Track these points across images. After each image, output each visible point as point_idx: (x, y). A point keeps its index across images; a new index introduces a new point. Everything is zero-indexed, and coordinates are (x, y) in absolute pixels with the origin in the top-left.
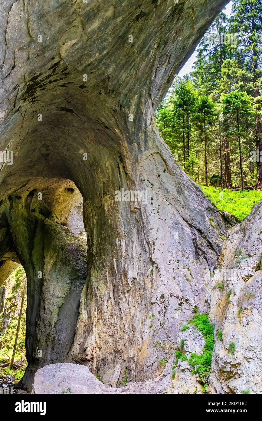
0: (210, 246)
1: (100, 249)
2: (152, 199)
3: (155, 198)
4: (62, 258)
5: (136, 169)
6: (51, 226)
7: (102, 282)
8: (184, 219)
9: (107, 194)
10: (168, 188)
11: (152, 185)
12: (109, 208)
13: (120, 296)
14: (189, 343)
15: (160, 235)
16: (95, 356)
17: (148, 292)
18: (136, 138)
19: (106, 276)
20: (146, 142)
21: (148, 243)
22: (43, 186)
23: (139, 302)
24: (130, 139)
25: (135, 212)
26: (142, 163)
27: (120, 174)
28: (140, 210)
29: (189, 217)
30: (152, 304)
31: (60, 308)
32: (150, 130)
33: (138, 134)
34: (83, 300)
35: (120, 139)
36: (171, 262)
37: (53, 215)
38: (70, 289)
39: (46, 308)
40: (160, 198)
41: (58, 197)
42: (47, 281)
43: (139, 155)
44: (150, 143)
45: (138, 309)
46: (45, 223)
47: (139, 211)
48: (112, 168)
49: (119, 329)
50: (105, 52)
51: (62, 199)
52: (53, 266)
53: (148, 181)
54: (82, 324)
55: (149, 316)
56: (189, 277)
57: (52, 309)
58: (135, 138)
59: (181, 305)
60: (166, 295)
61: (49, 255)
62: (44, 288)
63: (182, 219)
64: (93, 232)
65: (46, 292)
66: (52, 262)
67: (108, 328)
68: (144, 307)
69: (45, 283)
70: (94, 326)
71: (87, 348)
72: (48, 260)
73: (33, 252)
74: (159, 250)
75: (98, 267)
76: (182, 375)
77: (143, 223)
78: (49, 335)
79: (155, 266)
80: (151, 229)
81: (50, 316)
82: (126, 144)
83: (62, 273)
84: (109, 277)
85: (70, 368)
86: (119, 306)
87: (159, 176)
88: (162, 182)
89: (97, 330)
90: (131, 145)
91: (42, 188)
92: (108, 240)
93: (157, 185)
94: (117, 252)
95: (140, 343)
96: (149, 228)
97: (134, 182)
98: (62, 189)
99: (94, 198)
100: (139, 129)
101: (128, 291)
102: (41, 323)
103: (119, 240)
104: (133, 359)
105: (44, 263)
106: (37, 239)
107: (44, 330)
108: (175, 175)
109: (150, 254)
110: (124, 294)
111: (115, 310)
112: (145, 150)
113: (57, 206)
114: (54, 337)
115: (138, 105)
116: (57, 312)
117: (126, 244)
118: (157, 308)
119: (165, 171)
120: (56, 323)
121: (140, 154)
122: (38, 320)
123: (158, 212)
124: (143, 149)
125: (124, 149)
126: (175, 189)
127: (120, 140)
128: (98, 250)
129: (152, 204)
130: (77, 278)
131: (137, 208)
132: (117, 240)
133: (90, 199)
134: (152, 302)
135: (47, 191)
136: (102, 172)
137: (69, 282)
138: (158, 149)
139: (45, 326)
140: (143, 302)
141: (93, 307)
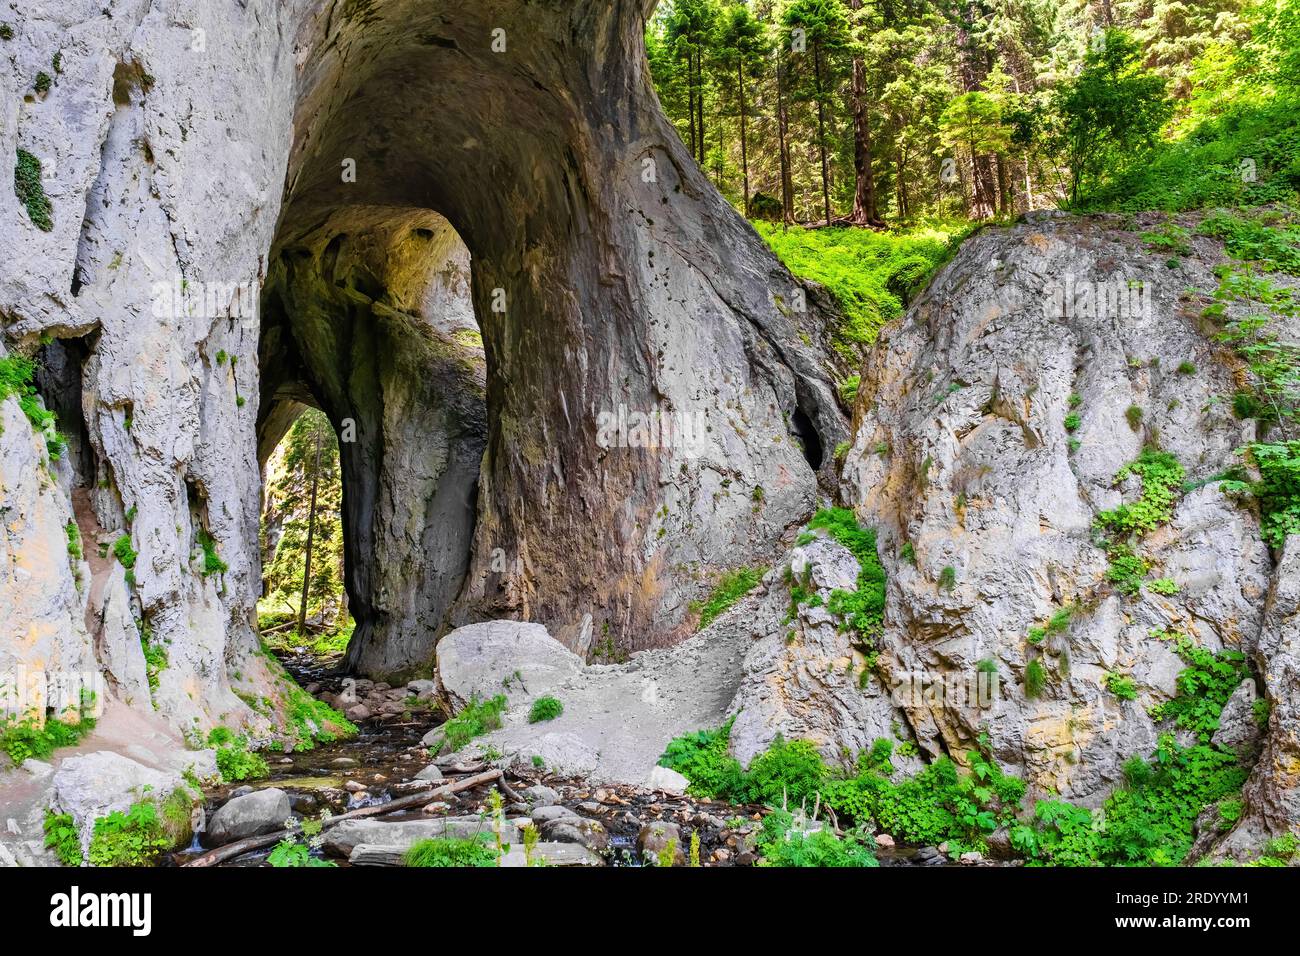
0: (780, 356)
1: (522, 369)
2: (651, 254)
3: (656, 250)
4: (423, 391)
5: (610, 185)
6: (389, 318)
7: (532, 441)
8: (722, 298)
9: (537, 244)
10: (686, 228)
11: (650, 222)
12: (542, 277)
13: (580, 471)
14: (826, 570)
15: (672, 336)
16: (525, 600)
17: (649, 462)
18: (609, 110)
19: (541, 429)
20: (633, 119)
21: (646, 354)
22: (361, 225)
23: (629, 482)
24: (596, 115)
25: (611, 286)
26: (625, 171)
27: (570, 196)
28: (623, 279)
29: (733, 294)
30: (661, 485)
31: (427, 501)
32: (642, 93)
33: (615, 103)
34: (486, 482)
35: (572, 114)
36: (701, 395)
37: (391, 293)
38: (448, 460)
39: (397, 502)
40: (670, 252)
41: (397, 250)
42: (394, 443)
43: (617, 151)
44: (642, 122)
45: (628, 499)
46: (376, 313)
47: (620, 283)
48: (549, 184)
49: (581, 541)
51: (406, 254)
52: (404, 409)
53: (640, 212)
54: (489, 535)
55: (657, 511)
56: (740, 425)
57: (410, 505)
58: (606, 113)
59: (725, 484)
60: (692, 467)
61: (392, 385)
62: (387, 461)
63: (718, 297)
64: (503, 331)
65: (392, 469)
66: (401, 399)
67: (554, 539)
68: (642, 493)
69: (389, 449)
70: (519, 539)
71: (506, 583)
72: (392, 397)
73: (352, 380)
74: (672, 369)
75: (519, 409)
76: (814, 634)
77: (631, 309)
78: (408, 559)
79: (664, 403)
80: (653, 324)
81: (406, 519)
82: (585, 126)
83: (426, 424)
84: (549, 430)
85: (509, 630)
86: (578, 493)
87: (665, 200)
88: (672, 216)
89: (526, 547)
90: (598, 127)
91: (358, 230)
92: (542, 349)
93: (660, 222)
94: (568, 376)
95: (639, 568)
96: (647, 321)
97: (606, 215)
98: (405, 231)
99: (502, 253)
100: (616, 89)
101: (600, 460)
102: (387, 536)
103: (571, 349)
104: (624, 602)
105: (384, 405)
106: (358, 351)
107: (395, 551)
108: (701, 197)
109: (651, 378)
110: (590, 466)
111: (568, 502)
112: (631, 141)
113: (398, 273)
114: (421, 565)
115: (615, 31)
116: (423, 510)
117: (589, 357)
118: (673, 496)
119: (677, 189)
120: (422, 535)
121: (621, 149)
122: (379, 530)
123: (666, 285)
124: (626, 138)
125: (582, 138)
126: (701, 231)
127: (570, 116)
128: (517, 371)
129: (652, 266)
130: (461, 434)
131: (615, 276)
132: (567, 349)
133: (490, 255)
134: (662, 481)
135: (372, 236)
136: (524, 192)
137: (444, 444)
138: (662, 138)
139: (397, 541)
140: (639, 483)
141: (513, 497)
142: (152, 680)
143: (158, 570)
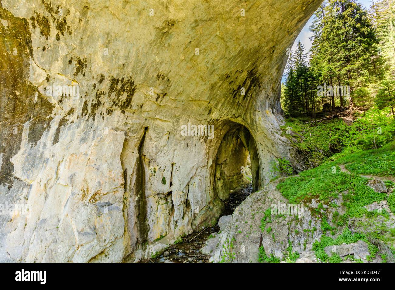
3: (263, 150)
10: (268, 146)
11: (262, 145)
15: (265, 166)
20: (257, 129)
26: (257, 137)
29: (278, 156)
40: (265, 150)
43: (256, 134)
44: (259, 129)
50: (228, 109)
63: (275, 158)
80: (262, 163)
87: (264, 141)
88: (265, 144)
90: (252, 130)
100: (253, 125)
108: (271, 139)
115: (251, 116)
119: (266, 139)
123: (265, 156)
124: (256, 132)
126: (271, 145)
129: (262, 153)
138: (262, 130)
142: (175, 228)
143: (176, 217)
